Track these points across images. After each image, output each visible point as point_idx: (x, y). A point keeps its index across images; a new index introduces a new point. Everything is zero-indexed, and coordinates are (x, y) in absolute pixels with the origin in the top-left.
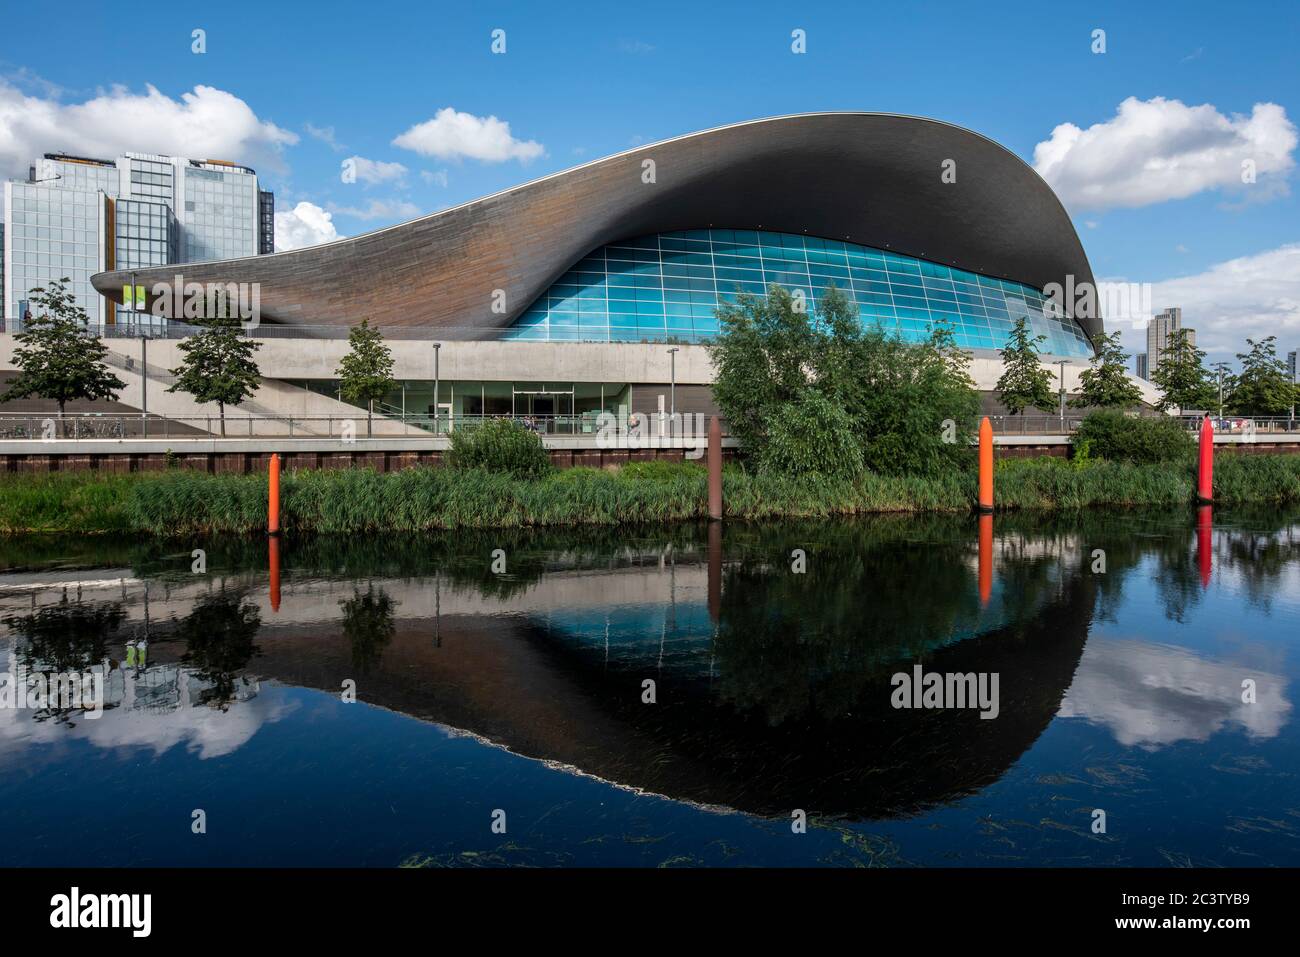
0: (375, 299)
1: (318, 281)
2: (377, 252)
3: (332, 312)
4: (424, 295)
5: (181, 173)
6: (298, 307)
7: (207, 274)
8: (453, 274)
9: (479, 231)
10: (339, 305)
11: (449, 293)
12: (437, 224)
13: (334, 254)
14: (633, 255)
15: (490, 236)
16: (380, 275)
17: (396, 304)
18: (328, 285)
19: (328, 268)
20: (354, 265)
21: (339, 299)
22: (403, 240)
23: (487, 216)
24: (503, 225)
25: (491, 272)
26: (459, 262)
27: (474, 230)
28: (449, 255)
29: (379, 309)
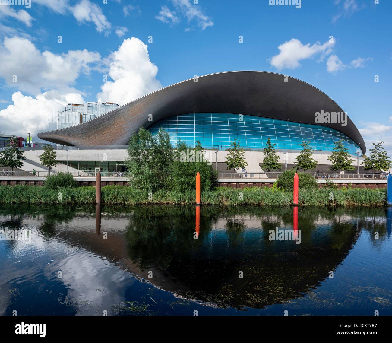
0: (93, 138)
1: (80, 134)
2: (93, 125)
3: (83, 142)
4: (104, 137)
5: (100, 107)
6: (76, 141)
7: (57, 133)
8: (111, 130)
9: (117, 118)
10: (85, 140)
11: (110, 136)
12: (107, 116)
13: (83, 126)
14: (169, 122)
15: (120, 119)
16: (93, 131)
17: (98, 139)
18: (82, 135)
19: (82, 130)
20: (88, 129)
21: (84, 138)
22: (99, 121)
23: (119, 113)
24: (123, 115)
25: (121, 129)
26: (112, 127)
27: (116, 117)
28: (110, 125)
29: (94, 141)
